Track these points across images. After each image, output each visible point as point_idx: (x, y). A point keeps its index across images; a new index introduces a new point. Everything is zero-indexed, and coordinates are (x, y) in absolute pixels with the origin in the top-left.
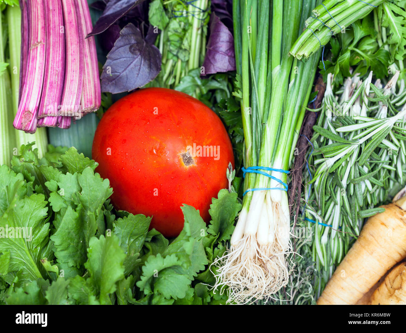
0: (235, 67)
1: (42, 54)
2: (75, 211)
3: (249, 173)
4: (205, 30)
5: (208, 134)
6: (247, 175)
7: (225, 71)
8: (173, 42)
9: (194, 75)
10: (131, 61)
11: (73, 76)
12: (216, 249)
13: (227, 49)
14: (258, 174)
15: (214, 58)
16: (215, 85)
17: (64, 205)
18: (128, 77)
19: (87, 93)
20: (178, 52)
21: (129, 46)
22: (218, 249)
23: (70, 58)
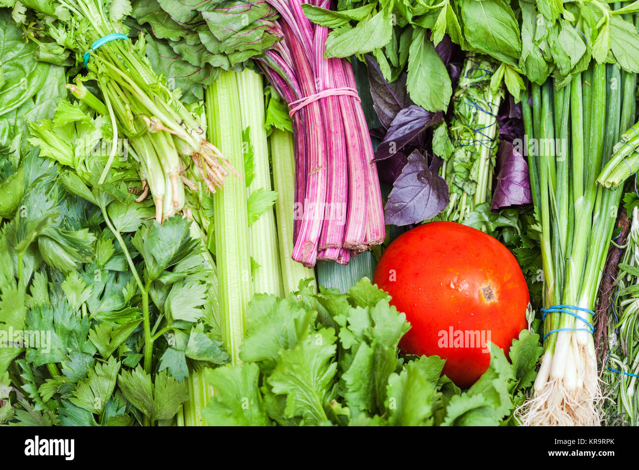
0: (531, 199)
1: (323, 180)
2: (370, 347)
3: (551, 313)
4: (494, 161)
5: (507, 269)
6: (549, 316)
7: (520, 204)
8: (459, 174)
9: (481, 211)
10: (419, 190)
11: (358, 204)
12: (516, 397)
13: (522, 179)
14: (562, 314)
15: (507, 189)
16: (503, 221)
17: (356, 342)
18: (416, 207)
19: (372, 222)
20: (463, 185)
21: (417, 173)
22: (518, 396)
23: (354, 184)
